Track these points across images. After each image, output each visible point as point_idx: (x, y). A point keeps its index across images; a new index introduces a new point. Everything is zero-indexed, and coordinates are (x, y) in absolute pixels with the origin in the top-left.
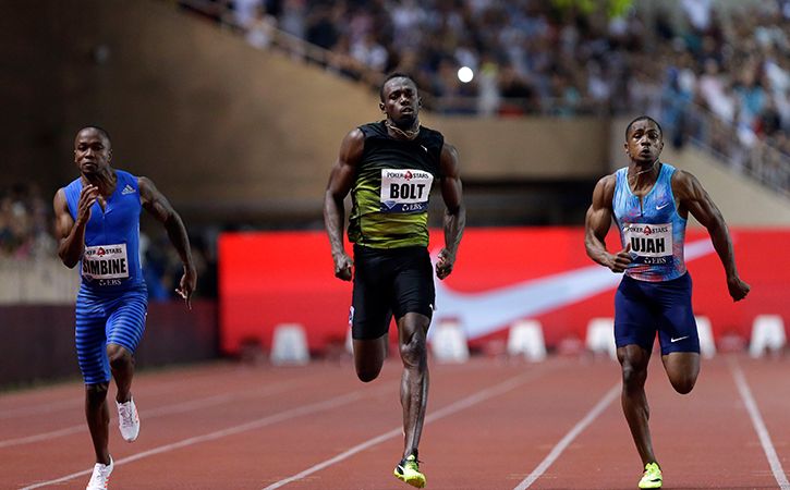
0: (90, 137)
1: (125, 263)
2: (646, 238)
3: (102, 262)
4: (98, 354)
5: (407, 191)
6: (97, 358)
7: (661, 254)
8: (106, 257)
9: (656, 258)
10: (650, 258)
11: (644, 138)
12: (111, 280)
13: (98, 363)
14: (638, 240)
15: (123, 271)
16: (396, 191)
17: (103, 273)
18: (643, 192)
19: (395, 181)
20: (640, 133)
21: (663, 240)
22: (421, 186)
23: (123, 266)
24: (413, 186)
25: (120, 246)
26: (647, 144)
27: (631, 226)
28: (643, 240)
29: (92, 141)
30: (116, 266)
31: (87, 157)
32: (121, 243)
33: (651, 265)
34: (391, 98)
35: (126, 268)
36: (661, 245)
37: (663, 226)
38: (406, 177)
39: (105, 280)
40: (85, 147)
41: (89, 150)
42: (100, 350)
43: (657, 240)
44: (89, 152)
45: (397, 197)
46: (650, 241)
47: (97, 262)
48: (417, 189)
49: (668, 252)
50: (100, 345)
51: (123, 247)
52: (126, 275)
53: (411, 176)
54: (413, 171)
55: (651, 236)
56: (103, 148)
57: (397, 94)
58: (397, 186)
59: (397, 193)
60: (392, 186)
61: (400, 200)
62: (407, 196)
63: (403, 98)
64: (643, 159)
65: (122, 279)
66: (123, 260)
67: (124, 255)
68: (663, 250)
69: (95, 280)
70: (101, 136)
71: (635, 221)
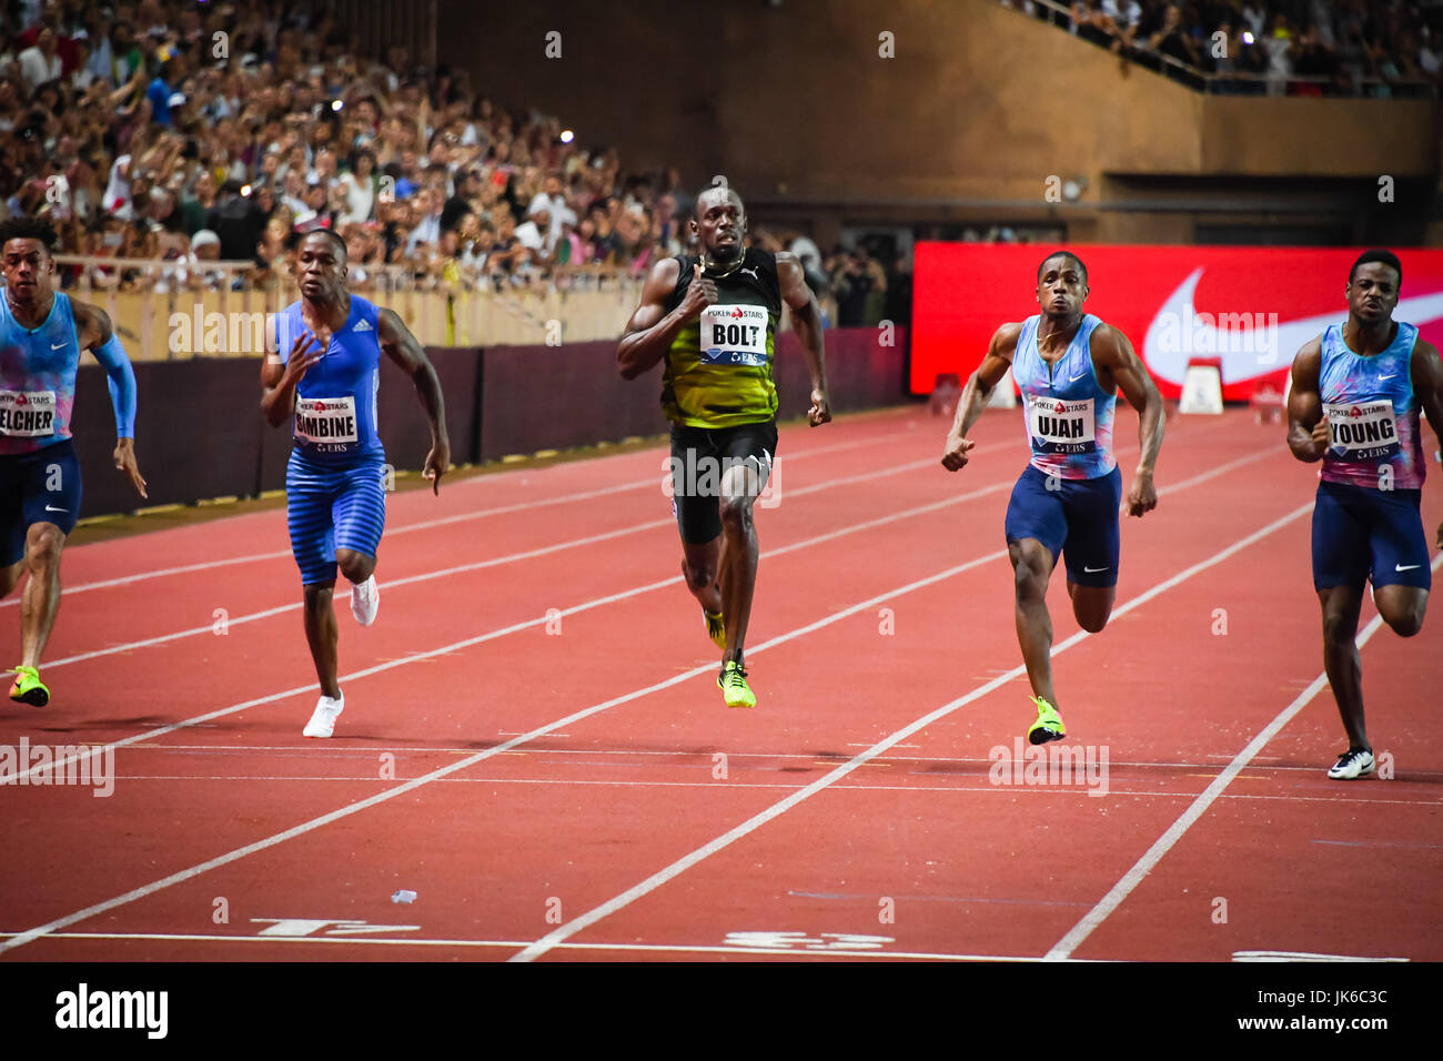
0: (317, 245)
1: (353, 422)
2: (1059, 417)
3: (321, 420)
4: (319, 541)
5: (737, 335)
6: (319, 546)
7: (1079, 440)
8: (327, 414)
9: (1071, 446)
10: (1064, 445)
11: (1059, 284)
12: (333, 445)
13: (319, 554)
14: (1047, 419)
15: (350, 433)
16: (722, 334)
17: (322, 435)
18: (1055, 355)
19: (720, 321)
20: (1053, 276)
21: (1081, 420)
22: (755, 329)
23: (350, 426)
24: (744, 328)
25: (345, 400)
26: (1063, 292)
27: (1039, 399)
28: (1054, 420)
29: (320, 250)
30: (340, 427)
31: (311, 272)
32: (348, 394)
33: (1065, 453)
34: (707, 217)
35: (354, 429)
36: (1078, 427)
37: (1082, 402)
38: (734, 315)
39: (325, 445)
40: (309, 257)
41: (315, 262)
42: (323, 544)
43: (1074, 422)
44: (314, 265)
45: (723, 342)
46: (1064, 422)
47: (314, 420)
48: (749, 332)
49: (1088, 436)
50: (323, 536)
51: (350, 401)
52: (354, 438)
53: (741, 315)
54: (743, 307)
55: (1065, 416)
56: (335, 262)
57: (716, 213)
58: (723, 328)
59: (723, 337)
60: (716, 327)
61: (727, 347)
62: (736, 343)
63: (724, 220)
64: (1055, 311)
65: (349, 444)
66: (349, 419)
67: (351, 411)
68: (1081, 435)
69: (312, 443)
70: (334, 245)
71: (1042, 392)
